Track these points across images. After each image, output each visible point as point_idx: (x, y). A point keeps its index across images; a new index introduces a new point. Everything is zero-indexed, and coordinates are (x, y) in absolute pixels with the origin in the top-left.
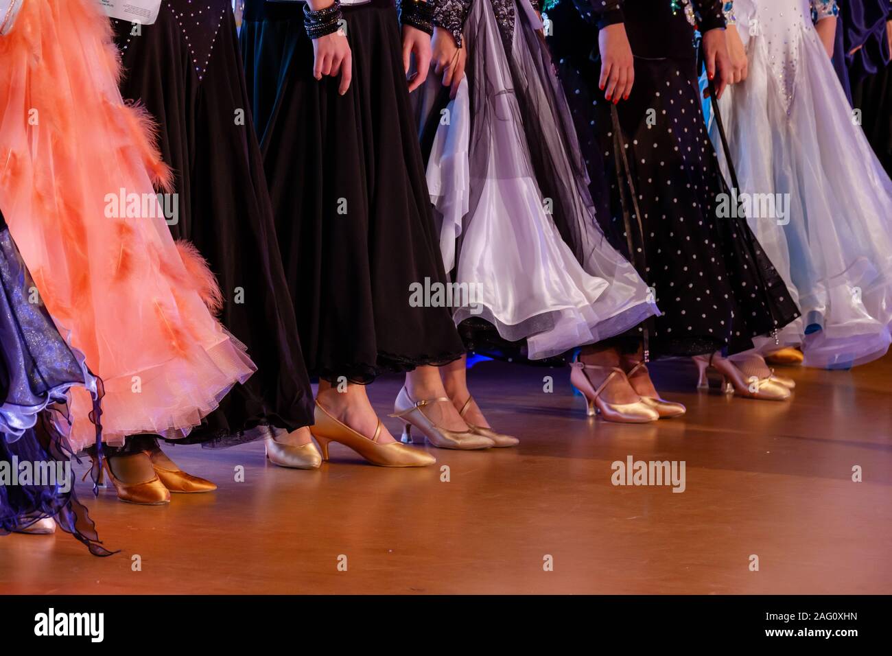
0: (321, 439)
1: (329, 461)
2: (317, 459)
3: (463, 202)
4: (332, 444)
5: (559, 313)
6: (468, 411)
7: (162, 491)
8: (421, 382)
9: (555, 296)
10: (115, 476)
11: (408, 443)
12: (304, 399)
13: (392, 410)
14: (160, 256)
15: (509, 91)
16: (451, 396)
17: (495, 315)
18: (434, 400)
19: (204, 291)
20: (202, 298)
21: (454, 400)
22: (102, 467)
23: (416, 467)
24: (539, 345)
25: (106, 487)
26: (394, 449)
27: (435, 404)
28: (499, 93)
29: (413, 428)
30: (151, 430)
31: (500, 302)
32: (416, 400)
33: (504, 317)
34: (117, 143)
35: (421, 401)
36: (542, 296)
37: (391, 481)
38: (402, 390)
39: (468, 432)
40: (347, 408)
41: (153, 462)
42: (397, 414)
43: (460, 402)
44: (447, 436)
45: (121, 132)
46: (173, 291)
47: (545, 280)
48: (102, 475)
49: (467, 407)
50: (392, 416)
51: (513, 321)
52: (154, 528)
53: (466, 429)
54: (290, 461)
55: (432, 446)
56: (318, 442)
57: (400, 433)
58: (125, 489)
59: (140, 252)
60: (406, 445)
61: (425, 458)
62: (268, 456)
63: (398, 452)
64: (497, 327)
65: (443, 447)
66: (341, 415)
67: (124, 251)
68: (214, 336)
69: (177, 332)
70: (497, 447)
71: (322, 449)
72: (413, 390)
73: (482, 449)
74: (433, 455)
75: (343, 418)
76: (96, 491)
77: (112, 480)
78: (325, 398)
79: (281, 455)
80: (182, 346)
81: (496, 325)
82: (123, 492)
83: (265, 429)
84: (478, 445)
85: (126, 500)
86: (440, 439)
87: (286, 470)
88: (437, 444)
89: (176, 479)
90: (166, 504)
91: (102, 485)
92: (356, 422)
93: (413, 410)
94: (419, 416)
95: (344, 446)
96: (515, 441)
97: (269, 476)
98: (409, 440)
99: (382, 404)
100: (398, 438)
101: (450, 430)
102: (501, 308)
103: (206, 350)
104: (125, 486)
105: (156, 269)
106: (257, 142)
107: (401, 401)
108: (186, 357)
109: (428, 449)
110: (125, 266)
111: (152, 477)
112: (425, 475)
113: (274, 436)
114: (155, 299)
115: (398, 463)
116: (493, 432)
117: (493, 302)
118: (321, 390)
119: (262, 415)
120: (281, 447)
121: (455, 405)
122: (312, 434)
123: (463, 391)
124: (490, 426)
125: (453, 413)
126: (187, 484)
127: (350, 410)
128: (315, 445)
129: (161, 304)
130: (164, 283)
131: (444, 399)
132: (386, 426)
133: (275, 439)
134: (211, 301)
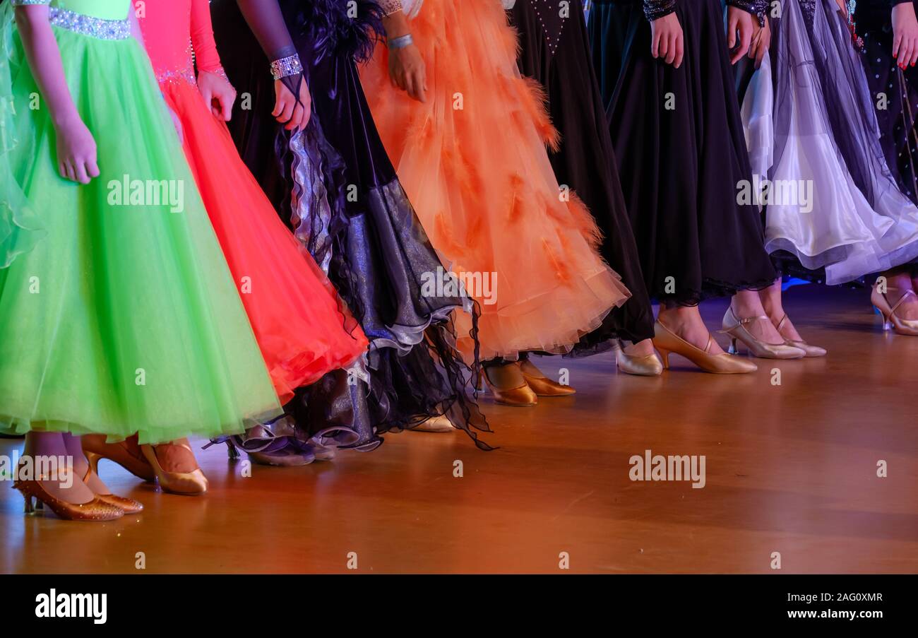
0: (661, 350)
1: (668, 369)
2: (659, 368)
3: (768, 157)
4: (671, 355)
5: (851, 246)
6: (783, 327)
7: (530, 395)
8: (743, 303)
9: (848, 232)
10: (491, 383)
11: (734, 354)
12: (647, 316)
13: (721, 327)
14: (546, 202)
15: (809, 62)
16: (769, 314)
17: (798, 248)
18: (754, 318)
19: (584, 230)
20: (584, 236)
21: (772, 317)
22: (481, 375)
23: (741, 373)
24: (836, 273)
25: (484, 391)
26: (723, 359)
27: (756, 322)
28: (801, 64)
29: (738, 342)
30: (539, 347)
31: (802, 237)
32: (740, 319)
33: (805, 249)
34: (510, 108)
35: (744, 320)
36: (837, 232)
37: (721, 386)
38: (729, 309)
39: (784, 344)
40: (683, 324)
41: (522, 370)
42: (724, 330)
43: (776, 320)
44: (767, 347)
45: (513, 100)
46: (558, 231)
47: (840, 219)
48: (481, 382)
49: (783, 323)
50: (721, 332)
51: (813, 253)
52: (523, 426)
53: (783, 342)
54: (637, 369)
55: (754, 356)
56: (659, 352)
57: (727, 345)
58: (500, 393)
59: (529, 200)
60: (732, 355)
61: (749, 366)
62: (618, 365)
63: (726, 361)
64: (800, 258)
65: (763, 357)
66: (678, 331)
67: (516, 198)
68: (592, 268)
69: (562, 265)
70: (808, 357)
71: (663, 360)
72: (738, 310)
73: (795, 359)
74: (755, 363)
75: (680, 333)
76: (476, 395)
77: (489, 386)
78: (665, 317)
79: (629, 365)
80: (566, 276)
81: (799, 256)
82: (498, 396)
83: (615, 341)
84: (792, 355)
85: (500, 402)
86: (761, 350)
87: (632, 376)
88: (757, 354)
89: (542, 384)
90: (533, 405)
91: (481, 390)
92: (691, 336)
93: (737, 327)
94: (743, 331)
95: (681, 356)
96: (823, 351)
97: (619, 382)
98: (735, 351)
99: (712, 321)
100: (726, 350)
101: (770, 342)
102: (803, 242)
103: (586, 280)
104: (501, 391)
105: (543, 213)
106: (603, 108)
107: (728, 319)
108: (569, 286)
109: (751, 358)
110: (517, 211)
111: (521, 382)
112: (748, 381)
113: (623, 347)
114: (543, 238)
115: (726, 370)
116: (805, 344)
117: (796, 237)
118: (661, 311)
119: (614, 330)
120: (629, 358)
121: (772, 322)
122: (654, 346)
123: (779, 311)
124: (802, 338)
125: (772, 328)
126: (550, 388)
127: (686, 326)
128: (658, 356)
129: (547, 242)
130: (551, 225)
131: (764, 317)
132: (715, 339)
133: (623, 351)
134: (592, 239)
